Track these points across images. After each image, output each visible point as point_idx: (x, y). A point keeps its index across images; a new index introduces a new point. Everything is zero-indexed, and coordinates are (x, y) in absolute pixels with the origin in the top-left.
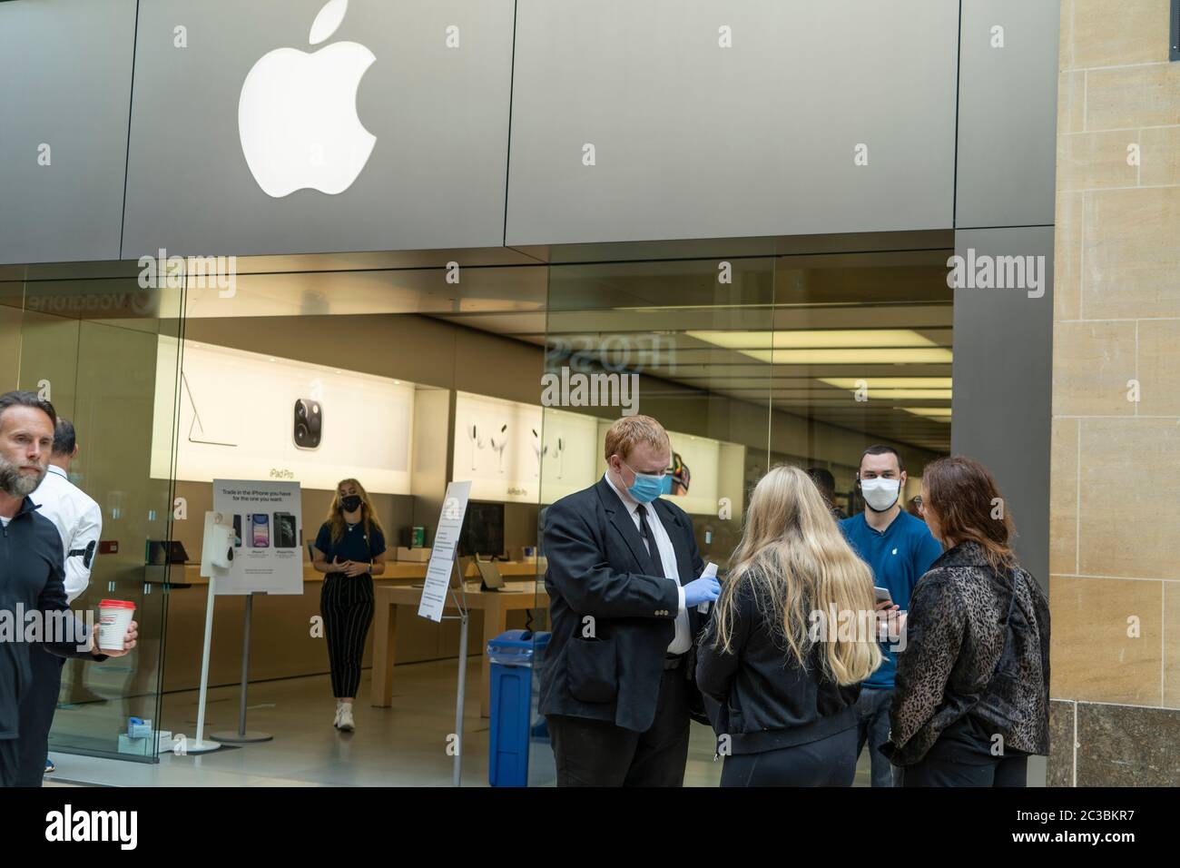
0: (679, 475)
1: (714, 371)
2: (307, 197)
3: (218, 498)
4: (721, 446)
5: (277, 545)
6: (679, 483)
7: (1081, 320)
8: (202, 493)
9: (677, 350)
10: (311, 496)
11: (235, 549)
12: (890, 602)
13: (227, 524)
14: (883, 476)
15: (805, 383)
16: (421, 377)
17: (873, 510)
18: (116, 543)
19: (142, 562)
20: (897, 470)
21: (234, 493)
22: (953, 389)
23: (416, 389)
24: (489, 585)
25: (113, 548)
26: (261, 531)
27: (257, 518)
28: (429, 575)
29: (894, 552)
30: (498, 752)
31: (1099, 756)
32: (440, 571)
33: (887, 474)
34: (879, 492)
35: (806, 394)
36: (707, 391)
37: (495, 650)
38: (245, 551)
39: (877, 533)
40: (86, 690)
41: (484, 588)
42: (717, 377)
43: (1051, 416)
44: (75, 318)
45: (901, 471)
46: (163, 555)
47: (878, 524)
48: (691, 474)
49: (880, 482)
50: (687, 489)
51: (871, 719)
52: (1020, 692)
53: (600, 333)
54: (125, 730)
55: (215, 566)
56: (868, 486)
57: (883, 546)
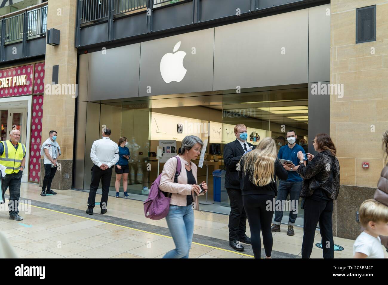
0: (258, 137)
1: (263, 116)
2: (174, 82)
3: (160, 143)
4: (266, 131)
5: (172, 153)
6: (257, 139)
7: (336, 102)
8: (157, 142)
9: (256, 112)
10: (178, 143)
11: (163, 154)
12: (292, 164)
13: (161, 148)
14: (292, 137)
15: (282, 118)
16: (203, 119)
17: (290, 144)
18: (142, 153)
19: (147, 156)
20: (295, 135)
21: (163, 142)
22: (309, 118)
23: (202, 121)
24: (216, 160)
25: (142, 154)
26: (168, 150)
27: (168, 147)
28: (200, 159)
29: (294, 153)
30: (215, 194)
31: (341, 196)
32: (202, 158)
33: (293, 136)
34: (291, 140)
35: (283, 120)
36: (261, 120)
37: (214, 173)
38: (165, 154)
39: (291, 149)
40: (137, 181)
41: (214, 161)
42: (264, 117)
43: (330, 123)
44: (133, 109)
45: (296, 135)
46: (152, 155)
47: (291, 147)
48: (260, 137)
49: (291, 138)
50: (259, 140)
51: (290, 188)
52: (333, 186)
53: (239, 109)
54: (143, 189)
55: (159, 157)
56: (288, 139)
57: (292, 152)
